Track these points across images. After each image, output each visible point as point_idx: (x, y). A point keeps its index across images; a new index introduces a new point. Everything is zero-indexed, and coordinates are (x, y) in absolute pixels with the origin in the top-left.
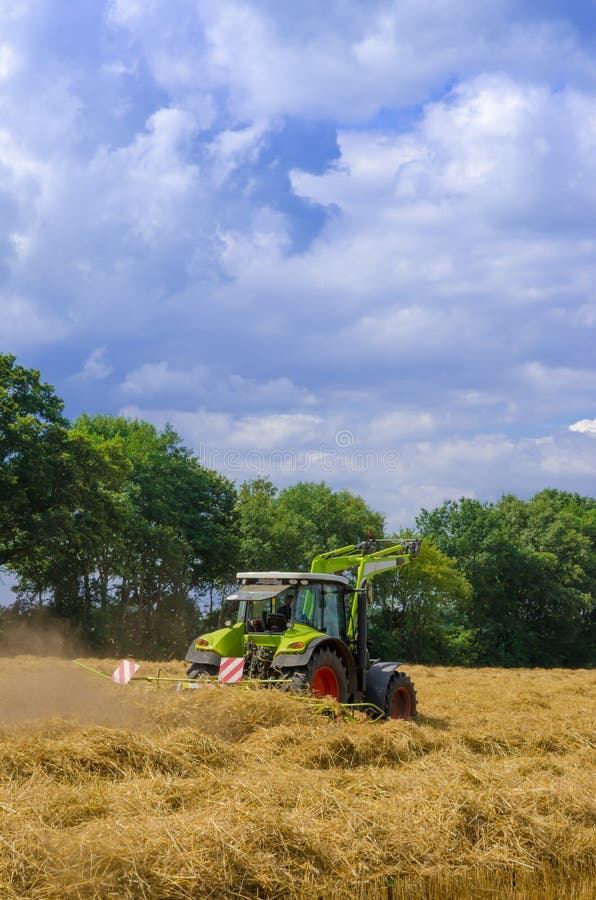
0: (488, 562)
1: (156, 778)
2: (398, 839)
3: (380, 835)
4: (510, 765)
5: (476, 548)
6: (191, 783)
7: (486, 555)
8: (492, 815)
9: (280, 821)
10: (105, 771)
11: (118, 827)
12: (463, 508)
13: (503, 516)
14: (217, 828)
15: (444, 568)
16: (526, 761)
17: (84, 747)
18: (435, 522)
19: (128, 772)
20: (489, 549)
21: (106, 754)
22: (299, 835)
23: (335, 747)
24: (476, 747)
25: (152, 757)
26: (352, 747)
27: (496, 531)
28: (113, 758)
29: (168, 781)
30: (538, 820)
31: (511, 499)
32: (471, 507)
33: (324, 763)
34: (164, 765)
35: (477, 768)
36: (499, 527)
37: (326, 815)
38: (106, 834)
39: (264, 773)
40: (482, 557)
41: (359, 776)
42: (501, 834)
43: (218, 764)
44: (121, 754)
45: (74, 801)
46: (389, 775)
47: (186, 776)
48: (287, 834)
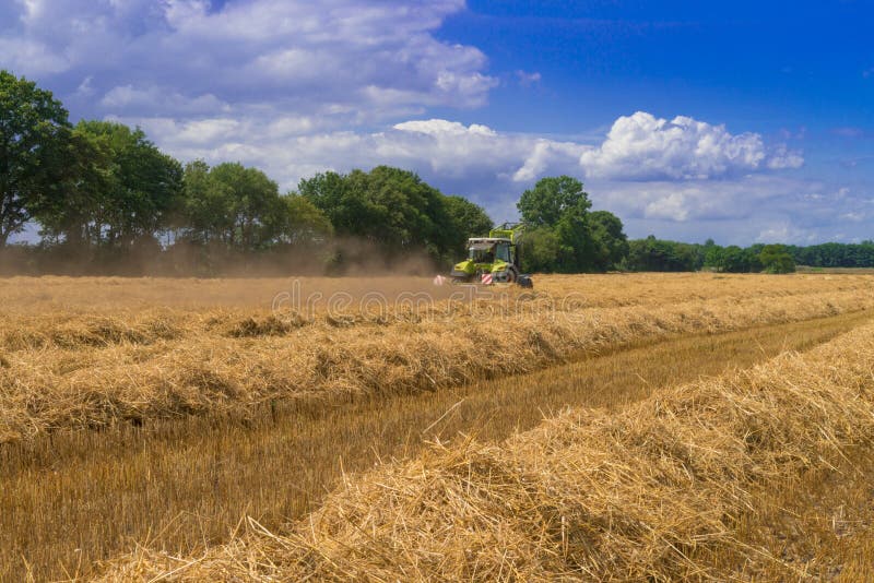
0: (345, 212)
1: (127, 344)
2: (279, 377)
3: (266, 373)
4: (353, 332)
5: (336, 203)
6: (150, 348)
7: (343, 207)
8: (338, 360)
9: (202, 366)
10: (96, 343)
11: (96, 373)
12: (328, 178)
13: (353, 183)
14: (161, 372)
15: (317, 216)
16: (362, 330)
17: (82, 328)
18: (310, 187)
19: (111, 344)
20: (345, 203)
21: (96, 332)
22: (215, 375)
23: (244, 324)
24: (333, 323)
25: (126, 334)
26: (255, 325)
27: (348, 192)
28: (101, 335)
29: (135, 347)
30: (367, 362)
31: (357, 172)
32: (332, 177)
33: (237, 334)
34: (132, 338)
35: (333, 335)
36: (351, 189)
37: (233, 362)
38: (88, 377)
39: (197, 341)
40: (340, 209)
41: (258, 341)
42: (344, 372)
43: (169, 337)
44: (106, 333)
45: (73, 361)
46: (278, 340)
47: (147, 344)
48: (207, 374)
